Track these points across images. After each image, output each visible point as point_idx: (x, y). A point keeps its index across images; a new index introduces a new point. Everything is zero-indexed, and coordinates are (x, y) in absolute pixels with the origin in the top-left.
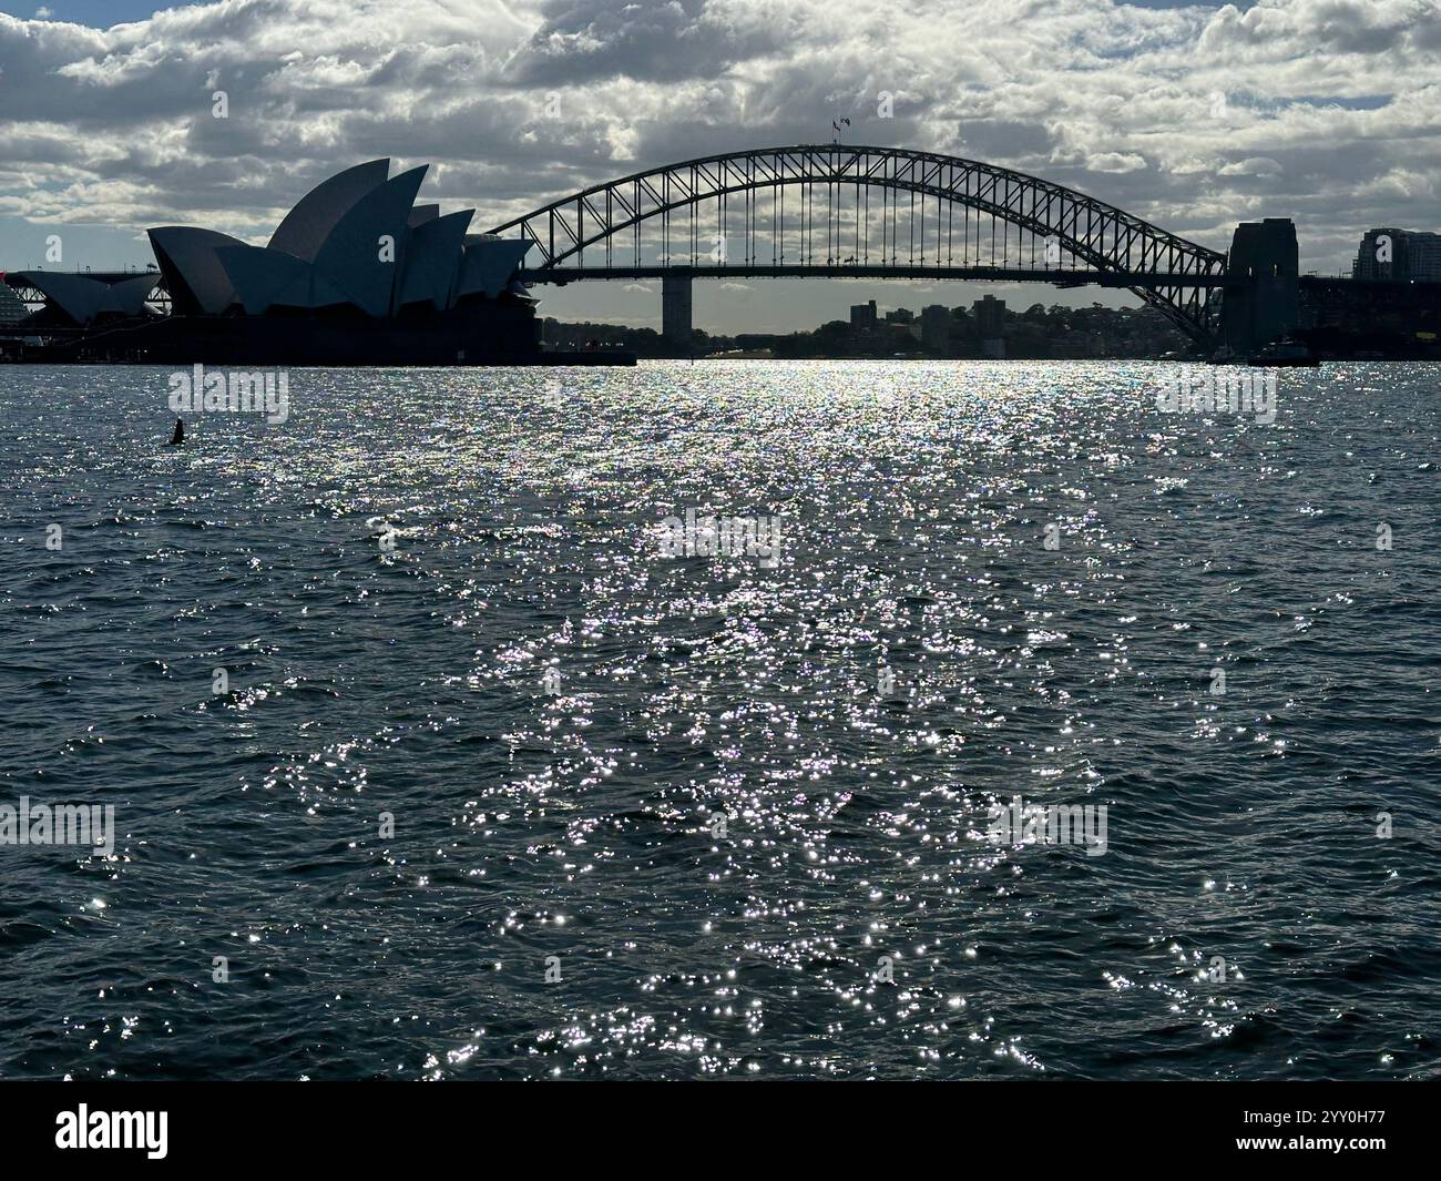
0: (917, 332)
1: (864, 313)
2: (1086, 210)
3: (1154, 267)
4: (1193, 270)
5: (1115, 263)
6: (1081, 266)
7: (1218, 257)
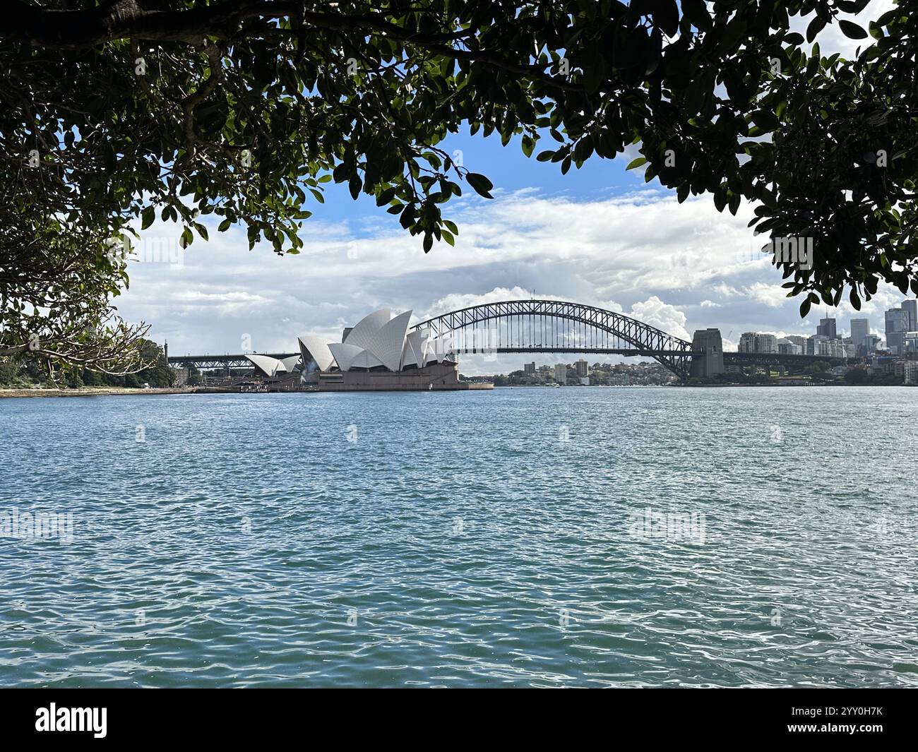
0: (553, 375)
1: (531, 367)
2: (634, 326)
3: (662, 348)
4: (679, 349)
5: (647, 347)
6: (633, 347)
7: (689, 344)
